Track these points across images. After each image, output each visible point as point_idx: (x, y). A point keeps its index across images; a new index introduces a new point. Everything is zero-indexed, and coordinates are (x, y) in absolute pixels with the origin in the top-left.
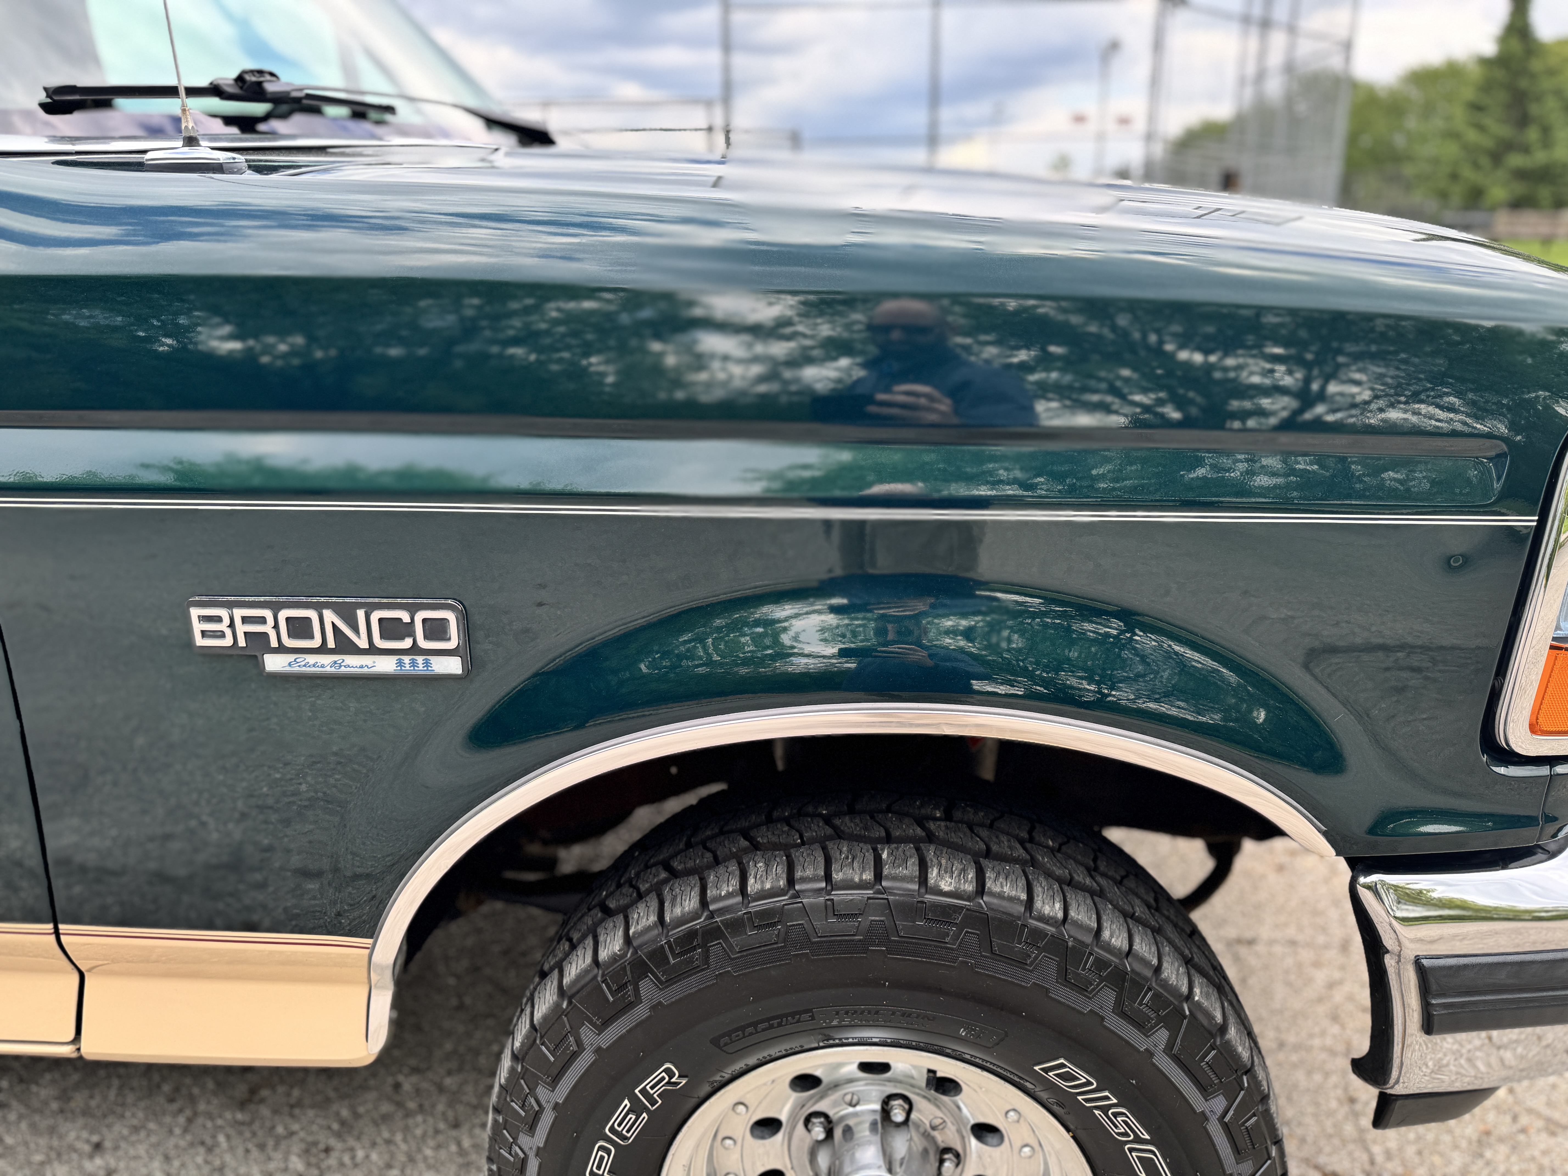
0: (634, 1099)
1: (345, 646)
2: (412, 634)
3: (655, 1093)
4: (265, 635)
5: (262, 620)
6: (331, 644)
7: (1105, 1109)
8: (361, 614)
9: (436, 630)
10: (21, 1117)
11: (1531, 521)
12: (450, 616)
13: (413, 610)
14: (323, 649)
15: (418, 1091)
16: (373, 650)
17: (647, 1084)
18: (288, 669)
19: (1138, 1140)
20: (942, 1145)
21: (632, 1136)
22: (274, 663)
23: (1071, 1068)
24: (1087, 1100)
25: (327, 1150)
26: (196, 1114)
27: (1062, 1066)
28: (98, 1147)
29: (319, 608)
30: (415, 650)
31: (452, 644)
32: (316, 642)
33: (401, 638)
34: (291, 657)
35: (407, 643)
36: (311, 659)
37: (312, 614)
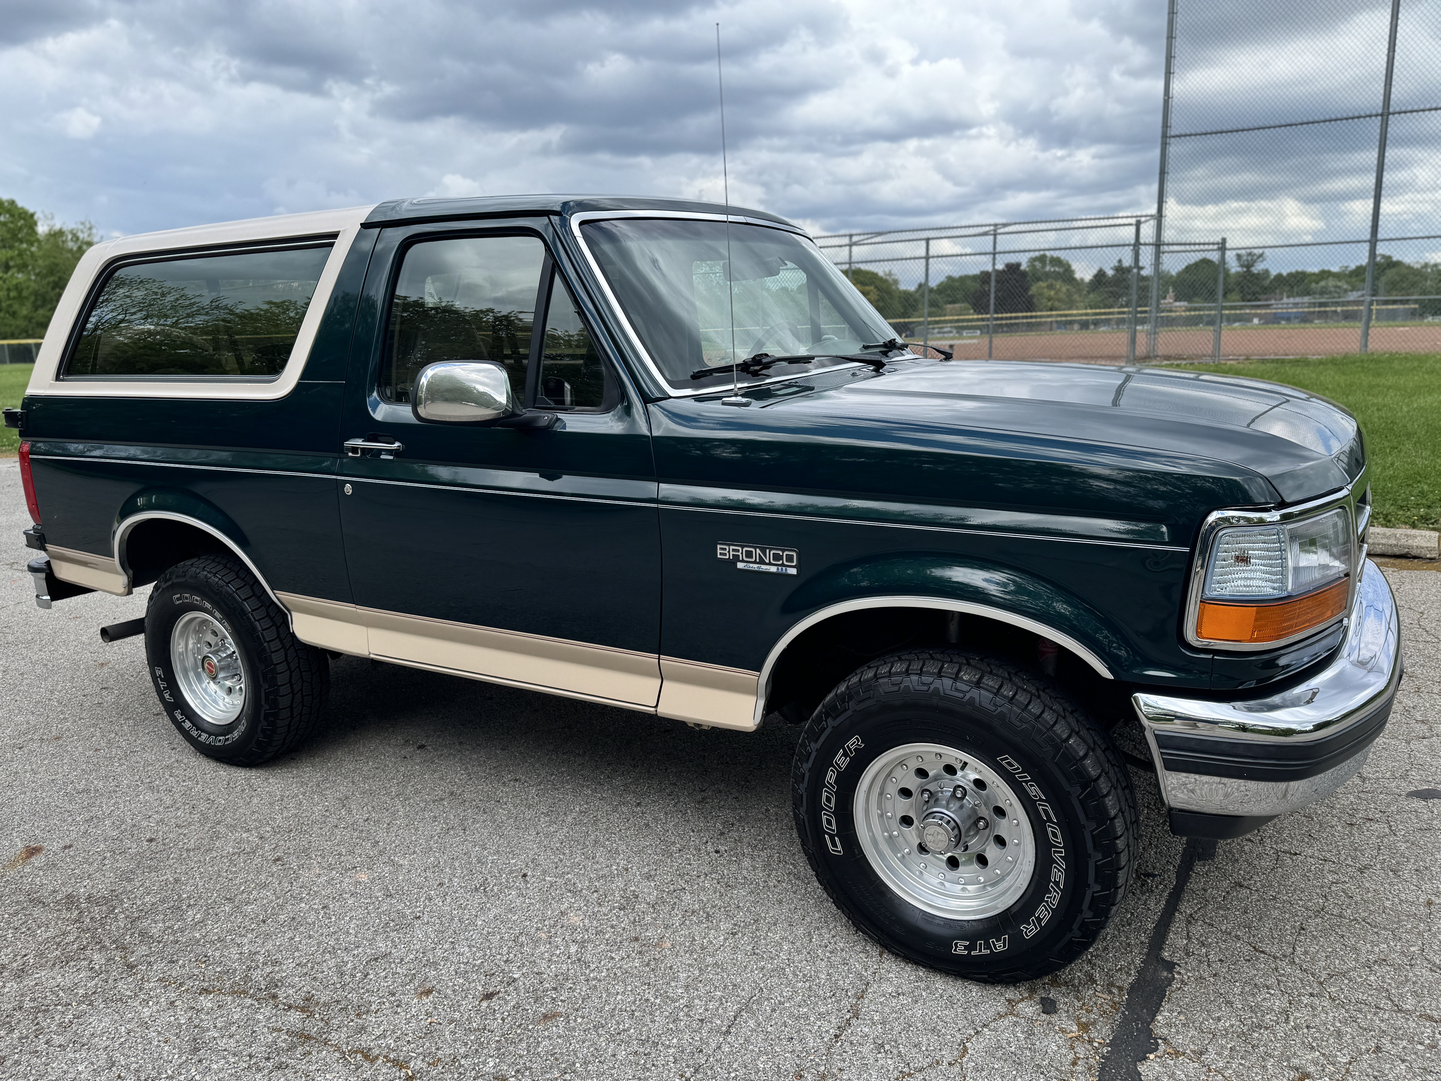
0: (844, 750)
1: (762, 562)
2: (782, 559)
3: (853, 748)
4: (738, 556)
5: (738, 551)
6: (758, 560)
7: (1026, 782)
8: (768, 551)
9: (790, 558)
10: (608, 789)
11: (1186, 550)
12: (795, 554)
13: (783, 551)
14: (755, 562)
15: (776, 814)
16: (770, 564)
17: (849, 743)
18: (744, 568)
19: (1041, 800)
20: (980, 815)
21: (843, 767)
22: (740, 566)
23: (1010, 760)
24: (1020, 777)
25: (733, 824)
26: (679, 801)
27: (1007, 758)
28: (639, 804)
29: (755, 548)
30: (783, 565)
31: (794, 564)
32: (753, 560)
33: (779, 561)
34: (745, 564)
35: (781, 562)
36: (751, 565)
37: (753, 550)
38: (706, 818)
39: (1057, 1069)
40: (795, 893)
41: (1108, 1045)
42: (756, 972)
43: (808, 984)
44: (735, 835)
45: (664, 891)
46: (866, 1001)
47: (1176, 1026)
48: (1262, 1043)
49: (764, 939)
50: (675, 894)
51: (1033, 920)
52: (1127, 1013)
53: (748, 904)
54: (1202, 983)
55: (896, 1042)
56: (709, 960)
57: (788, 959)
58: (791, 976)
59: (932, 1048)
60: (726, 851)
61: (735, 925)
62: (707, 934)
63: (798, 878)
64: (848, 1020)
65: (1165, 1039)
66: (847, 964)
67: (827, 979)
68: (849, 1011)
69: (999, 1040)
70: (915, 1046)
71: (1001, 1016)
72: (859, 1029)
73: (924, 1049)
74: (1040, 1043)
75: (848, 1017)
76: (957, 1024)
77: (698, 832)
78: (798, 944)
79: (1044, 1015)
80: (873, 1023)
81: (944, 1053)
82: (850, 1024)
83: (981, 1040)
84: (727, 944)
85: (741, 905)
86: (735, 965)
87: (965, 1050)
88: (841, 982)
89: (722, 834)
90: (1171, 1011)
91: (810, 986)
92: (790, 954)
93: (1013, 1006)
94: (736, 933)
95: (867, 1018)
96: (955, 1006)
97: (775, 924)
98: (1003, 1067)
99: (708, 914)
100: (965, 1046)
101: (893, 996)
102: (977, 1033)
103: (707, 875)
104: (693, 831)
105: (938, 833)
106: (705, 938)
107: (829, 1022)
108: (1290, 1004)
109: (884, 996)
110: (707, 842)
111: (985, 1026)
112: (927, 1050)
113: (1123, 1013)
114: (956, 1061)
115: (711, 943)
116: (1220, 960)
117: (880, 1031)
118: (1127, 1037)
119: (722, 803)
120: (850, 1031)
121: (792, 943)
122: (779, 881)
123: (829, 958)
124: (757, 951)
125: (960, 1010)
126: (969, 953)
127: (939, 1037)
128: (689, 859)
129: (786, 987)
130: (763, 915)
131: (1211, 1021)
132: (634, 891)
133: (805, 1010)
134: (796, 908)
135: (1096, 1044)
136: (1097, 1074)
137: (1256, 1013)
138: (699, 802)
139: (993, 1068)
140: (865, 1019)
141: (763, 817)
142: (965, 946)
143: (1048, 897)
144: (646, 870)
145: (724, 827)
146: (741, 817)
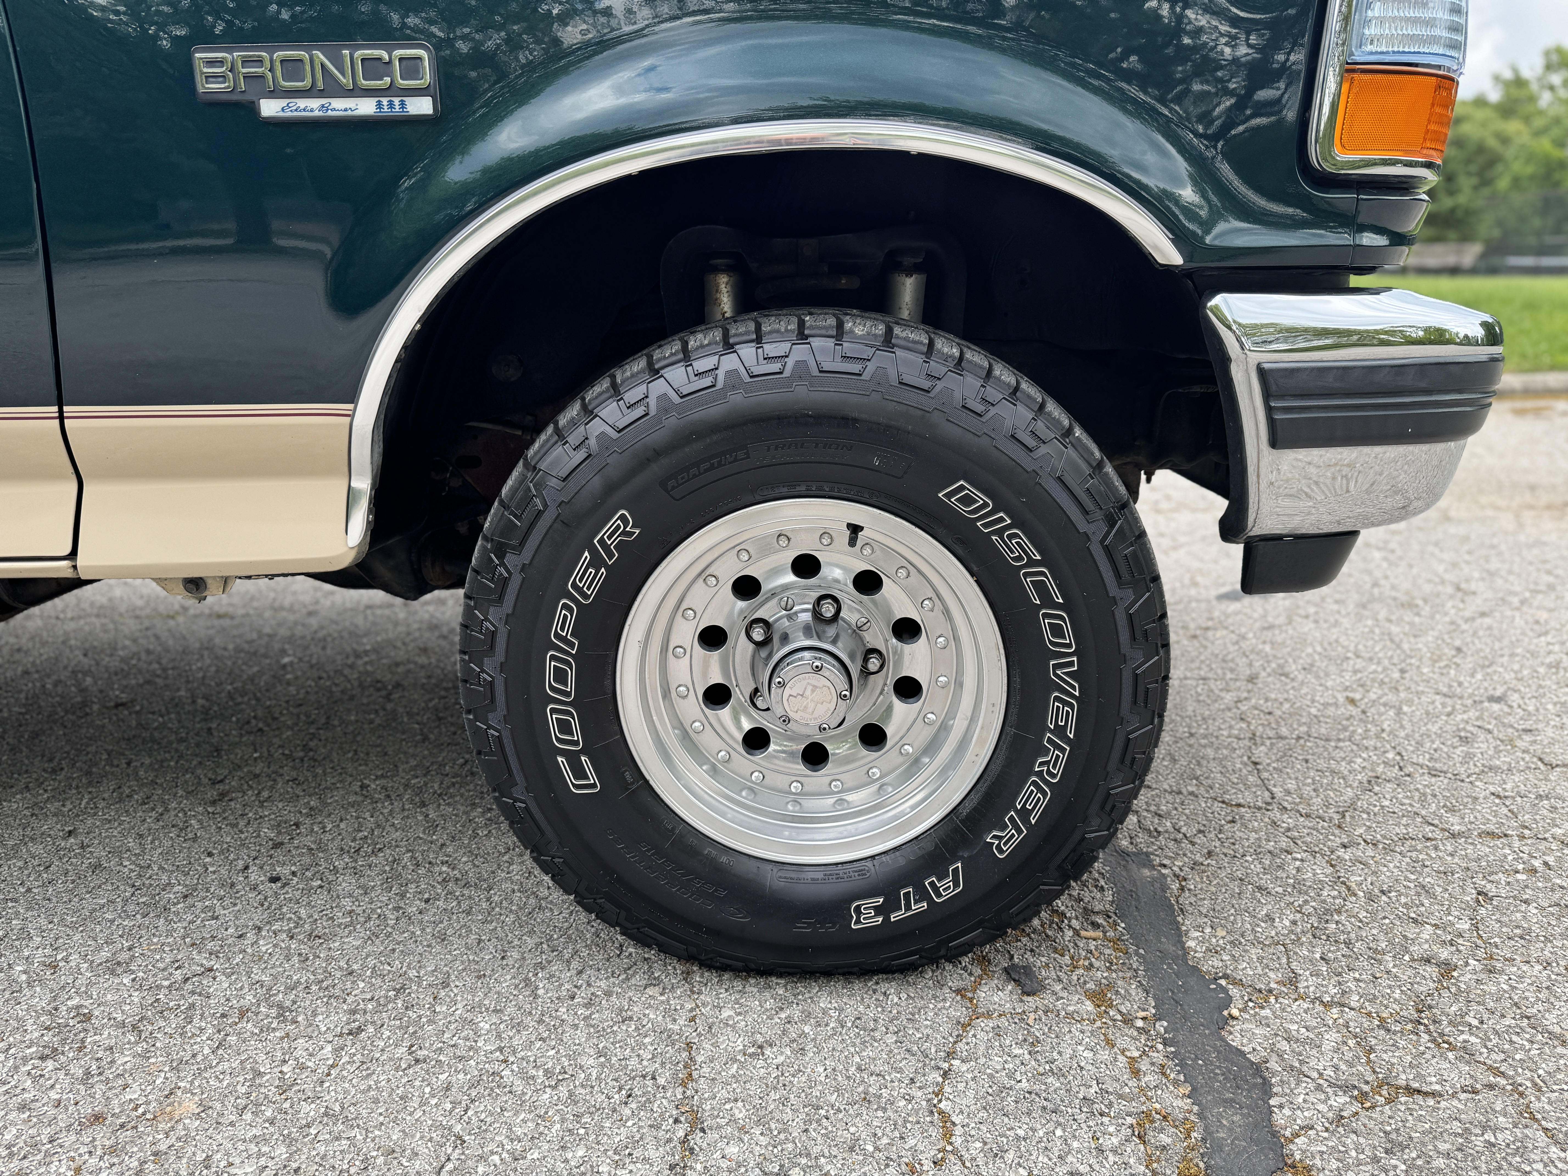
0: (593, 551)
1: (332, 88)
2: (390, 74)
3: (612, 544)
4: (262, 77)
5: (260, 62)
6: (320, 85)
7: (1001, 533)
8: (346, 54)
9: (412, 70)
12: (425, 54)
13: (392, 51)
14: (314, 93)
16: (356, 92)
17: (605, 531)
18: (281, 114)
19: (1031, 563)
20: (868, 645)
21: (592, 593)
22: (270, 108)
23: (967, 492)
27: (962, 488)
29: (309, 50)
30: (391, 89)
31: (424, 83)
32: (307, 83)
33: (380, 79)
34: (283, 102)
35: (385, 83)
36: (302, 103)
37: (303, 54)
38: (234, 826)
39: (1121, 1097)
40: (469, 913)
41: (1158, 1018)
42: (434, 1101)
43: (563, 1091)
44: (308, 841)
45: (159, 987)
46: (703, 1084)
47: (1224, 949)
48: (1353, 936)
49: (430, 1022)
50: (189, 986)
51: (1012, 819)
52: (1141, 951)
53: (371, 961)
54: (1204, 872)
55: (808, 1155)
56: (309, 1110)
57: (501, 1049)
58: (519, 1086)
59: (885, 1141)
60: (294, 874)
61: (354, 1012)
62: (291, 1051)
63: (466, 885)
64: (684, 1141)
65: (1226, 976)
66: (631, 1018)
67: (602, 1065)
68: (676, 1121)
69: (991, 1076)
70: (852, 1149)
71: (964, 1026)
72: (718, 1155)
73: (870, 1148)
74: (1060, 1053)
75: (681, 1134)
76: (900, 1071)
77: (221, 852)
78: (510, 1010)
79: (1030, 999)
80: (741, 1129)
81: (911, 1142)
82: (692, 1150)
83: (961, 1086)
84: (345, 1059)
85: (355, 967)
86: (376, 1101)
87: (945, 1116)
88: (633, 1062)
89: (277, 845)
90: (1200, 928)
91: (571, 1094)
92: (499, 1036)
93: (971, 1000)
94: (360, 1030)
95: (722, 1122)
96: (877, 1034)
97: (445, 985)
98: (1034, 1130)
99: (280, 1006)
100: (941, 1112)
101: (750, 1055)
102: (945, 1075)
103: (260, 929)
104: (210, 855)
105: (815, 687)
106: (285, 1062)
107: (646, 1160)
108: (1332, 866)
109: (735, 1060)
110: (247, 868)
111: (950, 1055)
112: (877, 1149)
113: (1137, 953)
114: (943, 1150)
115: (303, 1067)
116: (1200, 831)
117: (763, 1140)
118: (1173, 992)
119: (265, 794)
120: (699, 1167)
121: (495, 1011)
122: (427, 901)
123: (586, 1018)
124: (421, 1054)
125: (891, 1039)
126: (887, 919)
127: (885, 1110)
128: (212, 908)
129: (517, 1113)
130: (413, 973)
131: (1263, 924)
132: (78, 1007)
133: (581, 1153)
134: (480, 941)
135: (1140, 1023)
136: (1182, 1078)
137: (1306, 893)
138: (213, 803)
139: (1018, 1138)
140: (719, 1127)
141: (359, 799)
142: (875, 908)
143: (1041, 764)
144: (105, 954)
145: (279, 833)
146: (311, 809)
